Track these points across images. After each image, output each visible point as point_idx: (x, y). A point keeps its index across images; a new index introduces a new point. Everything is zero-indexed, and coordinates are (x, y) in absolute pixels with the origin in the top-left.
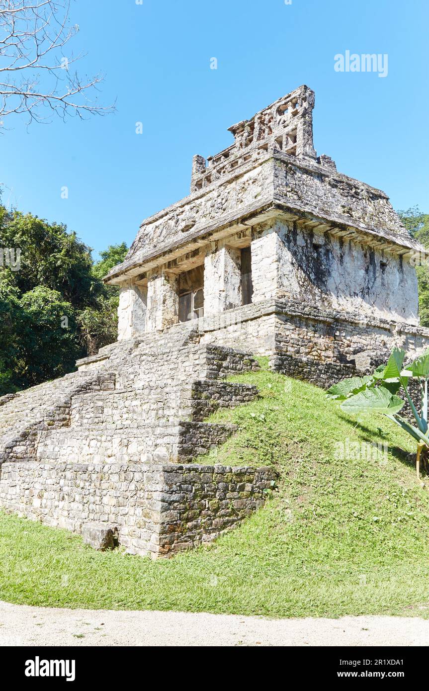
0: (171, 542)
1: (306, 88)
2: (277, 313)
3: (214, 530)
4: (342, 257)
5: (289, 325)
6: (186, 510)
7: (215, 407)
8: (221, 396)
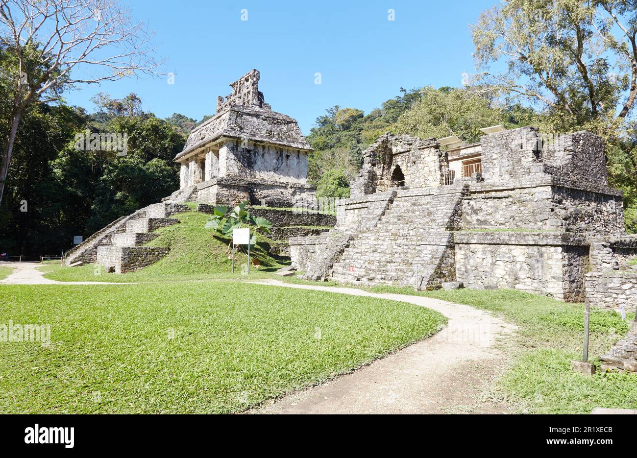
0: (125, 270)
1: (255, 70)
2: (218, 184)
3: (142, 266)
4: (263, 154)
5: (224, 189)
6: (131, 260)
7: (158, 227)
8: (161, 223)
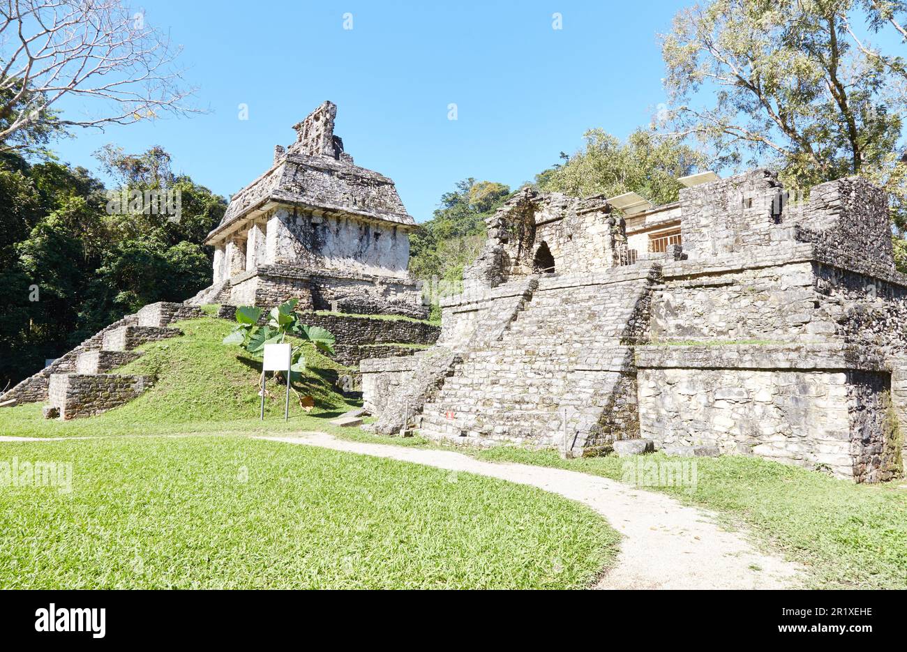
0: (73, 413)
1: (328, 103)
2: (259, 275)
3: (105, 408)
4: (338, 231)
5: (270, 283)
6: (84, 397)
7: (143, 342)
8: (149, 335)
